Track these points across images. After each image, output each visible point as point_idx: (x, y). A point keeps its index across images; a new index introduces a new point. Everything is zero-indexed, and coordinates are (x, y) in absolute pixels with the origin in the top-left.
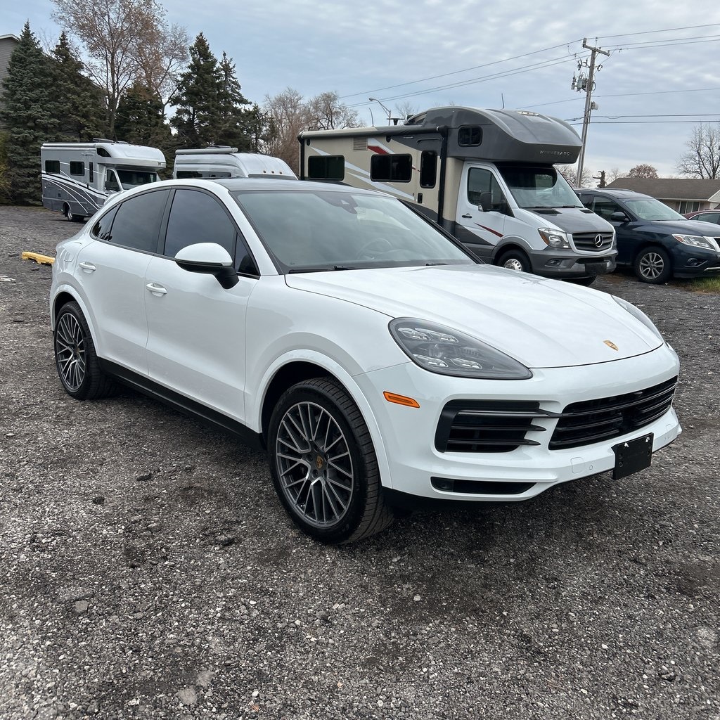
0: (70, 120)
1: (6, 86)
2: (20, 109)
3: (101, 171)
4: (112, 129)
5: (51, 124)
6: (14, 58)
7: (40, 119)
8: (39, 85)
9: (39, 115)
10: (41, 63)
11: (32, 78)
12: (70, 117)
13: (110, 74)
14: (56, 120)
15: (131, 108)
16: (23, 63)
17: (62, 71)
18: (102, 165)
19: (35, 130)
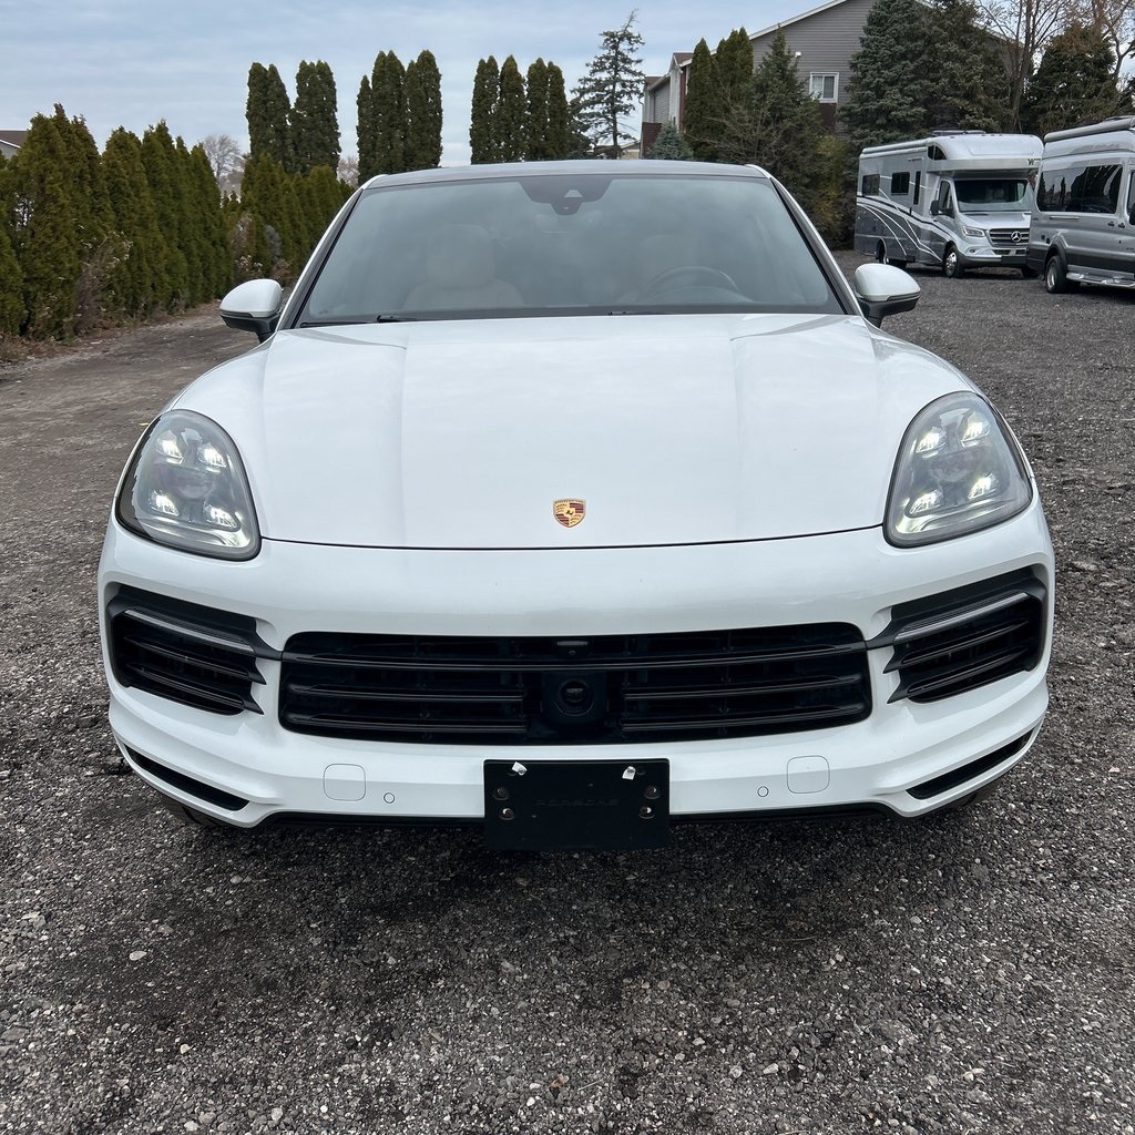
0: (943, 105)
1: (853, 66)
2: (868, 99)
3: (931, 184)
4: (1013, 112)
5: (911, 116)
6: (871, 20)
7: (896, 110)
8: (903, 56)
9: (895, 104)
10: (911, 19)
11: (891, 46)
12: (945, 101)
13: (1024, 18)
14: (920, 109)
15: (1054, 71)
16: (882, 25)
17: (941, 26)
18: (936, 173)
19: (886, 130)
